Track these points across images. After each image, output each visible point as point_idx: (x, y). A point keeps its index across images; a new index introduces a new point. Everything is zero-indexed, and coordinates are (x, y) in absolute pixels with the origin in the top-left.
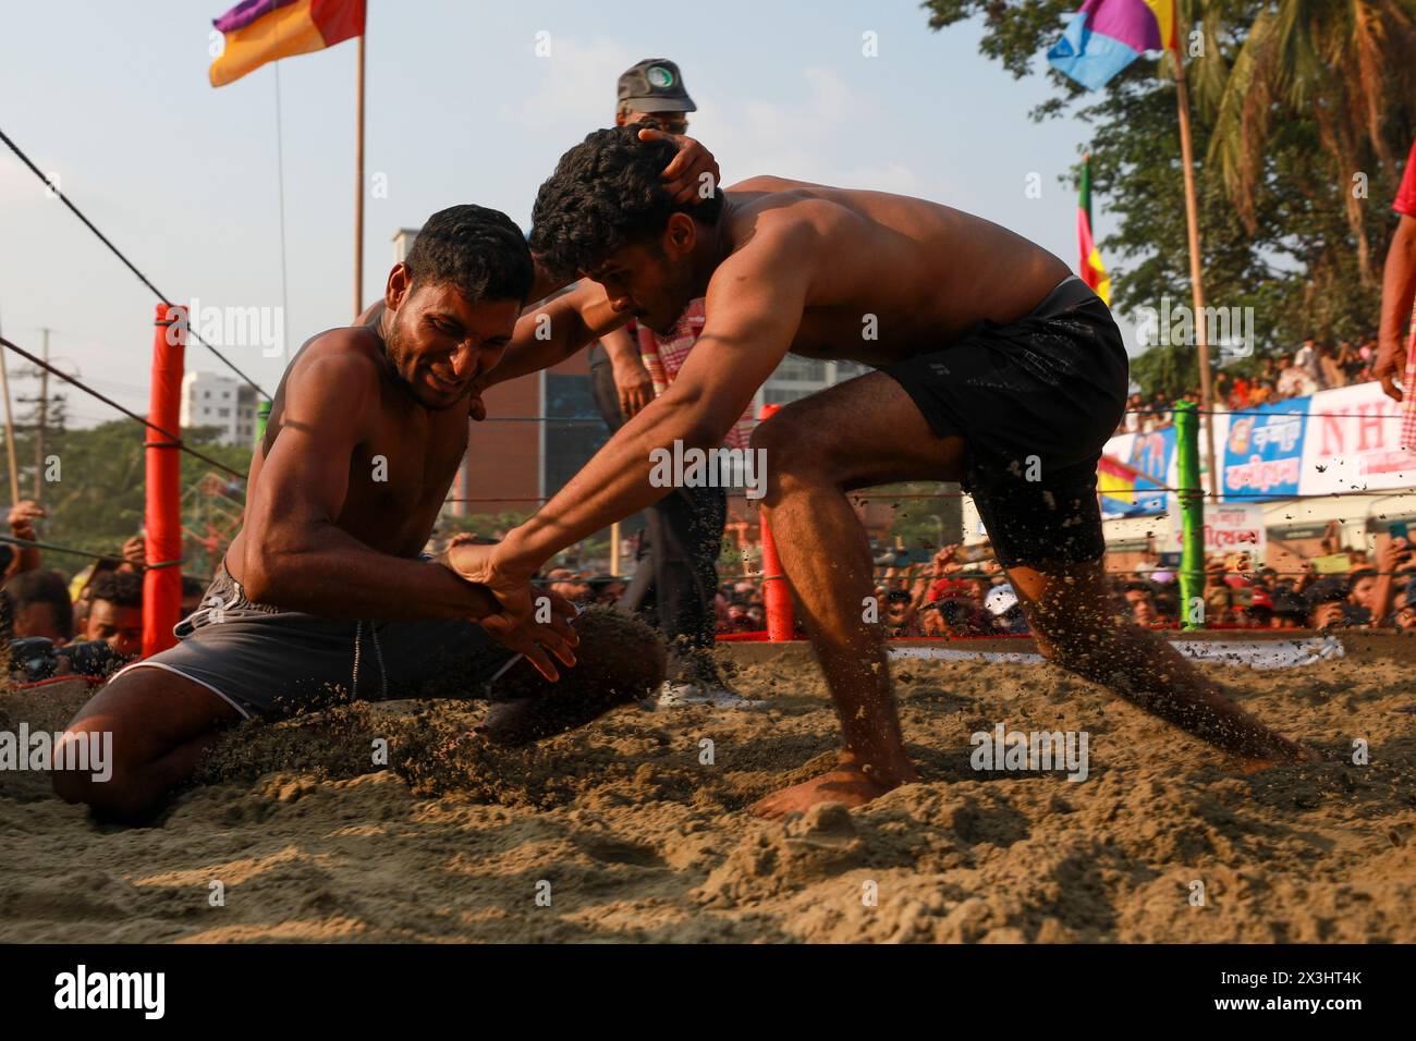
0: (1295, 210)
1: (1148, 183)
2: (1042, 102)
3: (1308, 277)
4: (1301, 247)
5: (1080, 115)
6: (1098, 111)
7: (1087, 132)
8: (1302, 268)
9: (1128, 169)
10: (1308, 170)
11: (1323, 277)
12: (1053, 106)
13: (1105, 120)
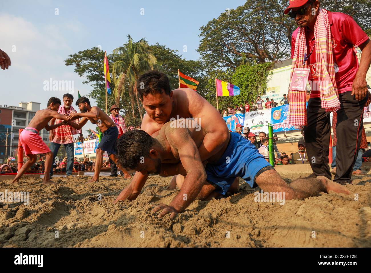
0: (124, 105)
1: (101, 98)
2: (85, 81)
3: (125, 116)
4: (124, 111)
5: (91, 85)
6: (94, 85)
7: (92, 89)
8: (124, 114)
9: (98, 95)
10: (126, 99)
11: (127, 116)
12: (87, 82)
13: (95, 87)
